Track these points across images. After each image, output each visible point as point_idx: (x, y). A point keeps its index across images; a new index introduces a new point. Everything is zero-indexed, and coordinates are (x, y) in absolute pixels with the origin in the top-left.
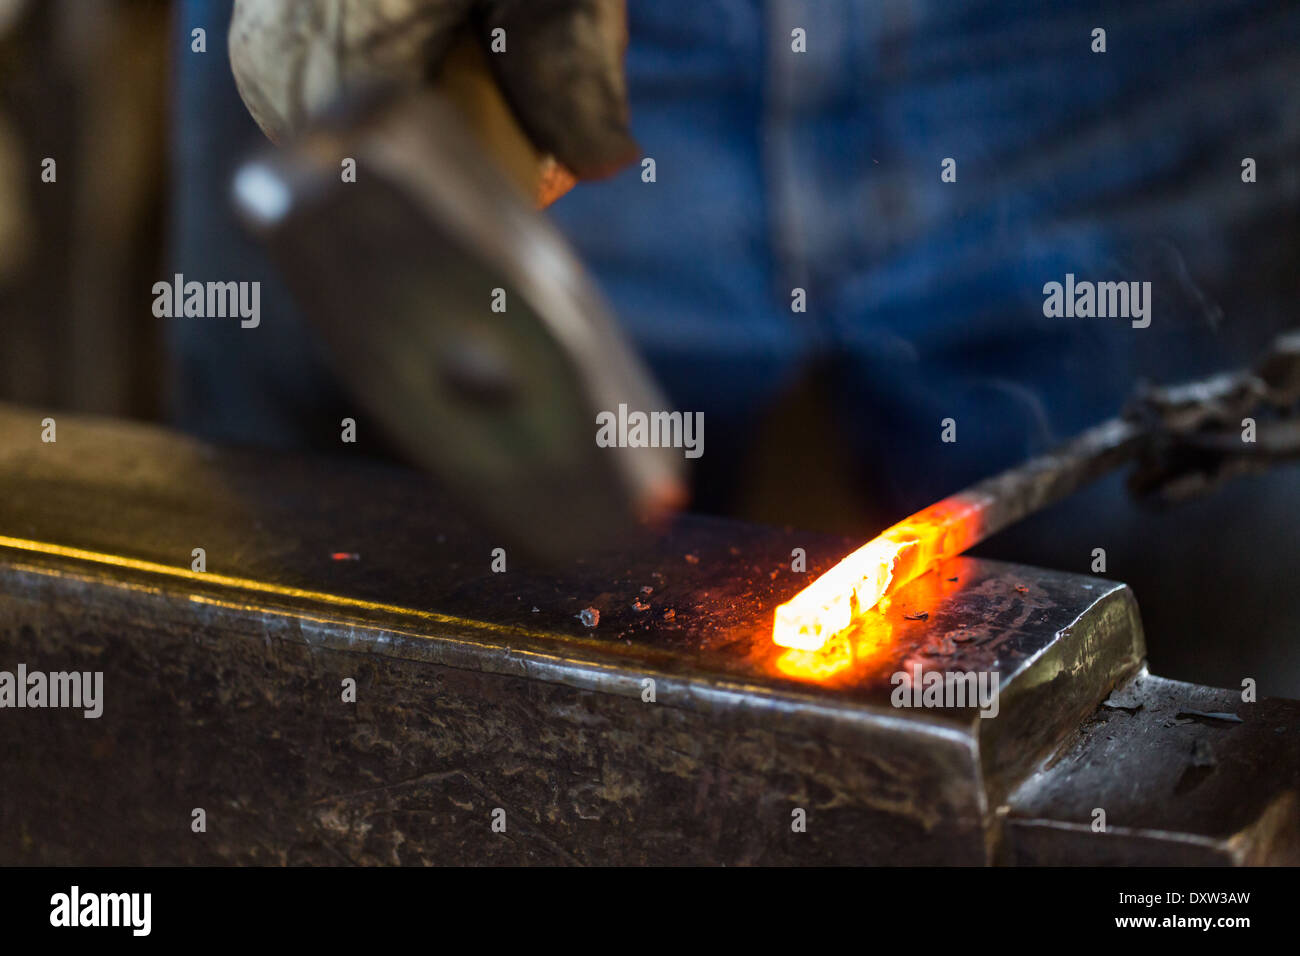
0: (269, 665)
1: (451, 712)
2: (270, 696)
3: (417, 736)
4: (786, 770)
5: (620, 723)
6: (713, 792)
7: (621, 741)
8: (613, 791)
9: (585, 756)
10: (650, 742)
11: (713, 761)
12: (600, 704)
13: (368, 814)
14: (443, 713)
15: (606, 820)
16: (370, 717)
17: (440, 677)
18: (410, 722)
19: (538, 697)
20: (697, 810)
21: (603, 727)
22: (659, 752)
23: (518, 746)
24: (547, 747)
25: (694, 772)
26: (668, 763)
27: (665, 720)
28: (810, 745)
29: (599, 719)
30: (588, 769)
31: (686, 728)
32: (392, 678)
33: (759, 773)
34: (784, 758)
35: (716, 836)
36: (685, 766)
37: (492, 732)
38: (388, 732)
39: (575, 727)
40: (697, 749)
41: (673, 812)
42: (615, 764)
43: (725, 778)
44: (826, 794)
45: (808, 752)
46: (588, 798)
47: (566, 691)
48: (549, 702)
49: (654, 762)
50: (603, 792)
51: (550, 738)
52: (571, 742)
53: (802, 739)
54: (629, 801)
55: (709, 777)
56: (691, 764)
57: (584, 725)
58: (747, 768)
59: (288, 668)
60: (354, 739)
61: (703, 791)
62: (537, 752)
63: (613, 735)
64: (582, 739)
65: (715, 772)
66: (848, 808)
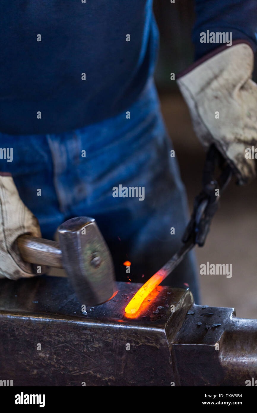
0: (25, 327)
1: (63, 333)
2: (26, 332)
3: (57, 338)
4: (130, 339)
5: (97, 333)
6: (116, 344)
7: (97, 336)
8: (97, 345)
9: (90, 339)
10: (103, 336)
11: (115, 338)
12: (92, 330)
13: (49, 352)
14: (61, 333)
15: (96, 350)
16: (47, 335)
17: (60, 327)
18: (55, 336)
19: (80, 329)
20: (113, 347)
21: (93, 334)
22: (105, 337)
23: (77, 338)
24: (83, 338)
25: (112, 341)
26: (107, 340)
27: (105, 332)
28: (133, 335)
29: (92, 332)
30: (91, 342)
31: (110, 333)
32: (50, 328)
33: (125, 340)
34: (129, 337)
35: (117, 352)
36: (110, 340)
37: (71, 336)
38: (51, 337)
39: (88, 334)
40: (112, 337)
41: (109, 348)
42: (96, 340)
43: (118, 341)
44: (138, 343)
45: (134, 336)
46: (92, 347)
47: (85, 328)
48: (82, 330)
49: (104, 340)
50: (95, 346)
51: (83, 336)
52: (87, 337)
53: (132, 334)
54: (100, 347)
55: (115, 341)
56: (111, 340)
57: (89, 334)
58: (122, 339)
59: (29, 327)
60: (44, 339)
61: (114, 344)
62: (81, 339)
63: (95, 335)
64: (89, 336)
65: (116, 341)
66: (142, 345)
